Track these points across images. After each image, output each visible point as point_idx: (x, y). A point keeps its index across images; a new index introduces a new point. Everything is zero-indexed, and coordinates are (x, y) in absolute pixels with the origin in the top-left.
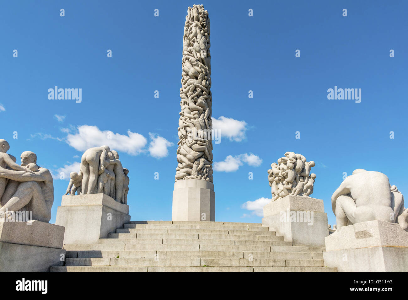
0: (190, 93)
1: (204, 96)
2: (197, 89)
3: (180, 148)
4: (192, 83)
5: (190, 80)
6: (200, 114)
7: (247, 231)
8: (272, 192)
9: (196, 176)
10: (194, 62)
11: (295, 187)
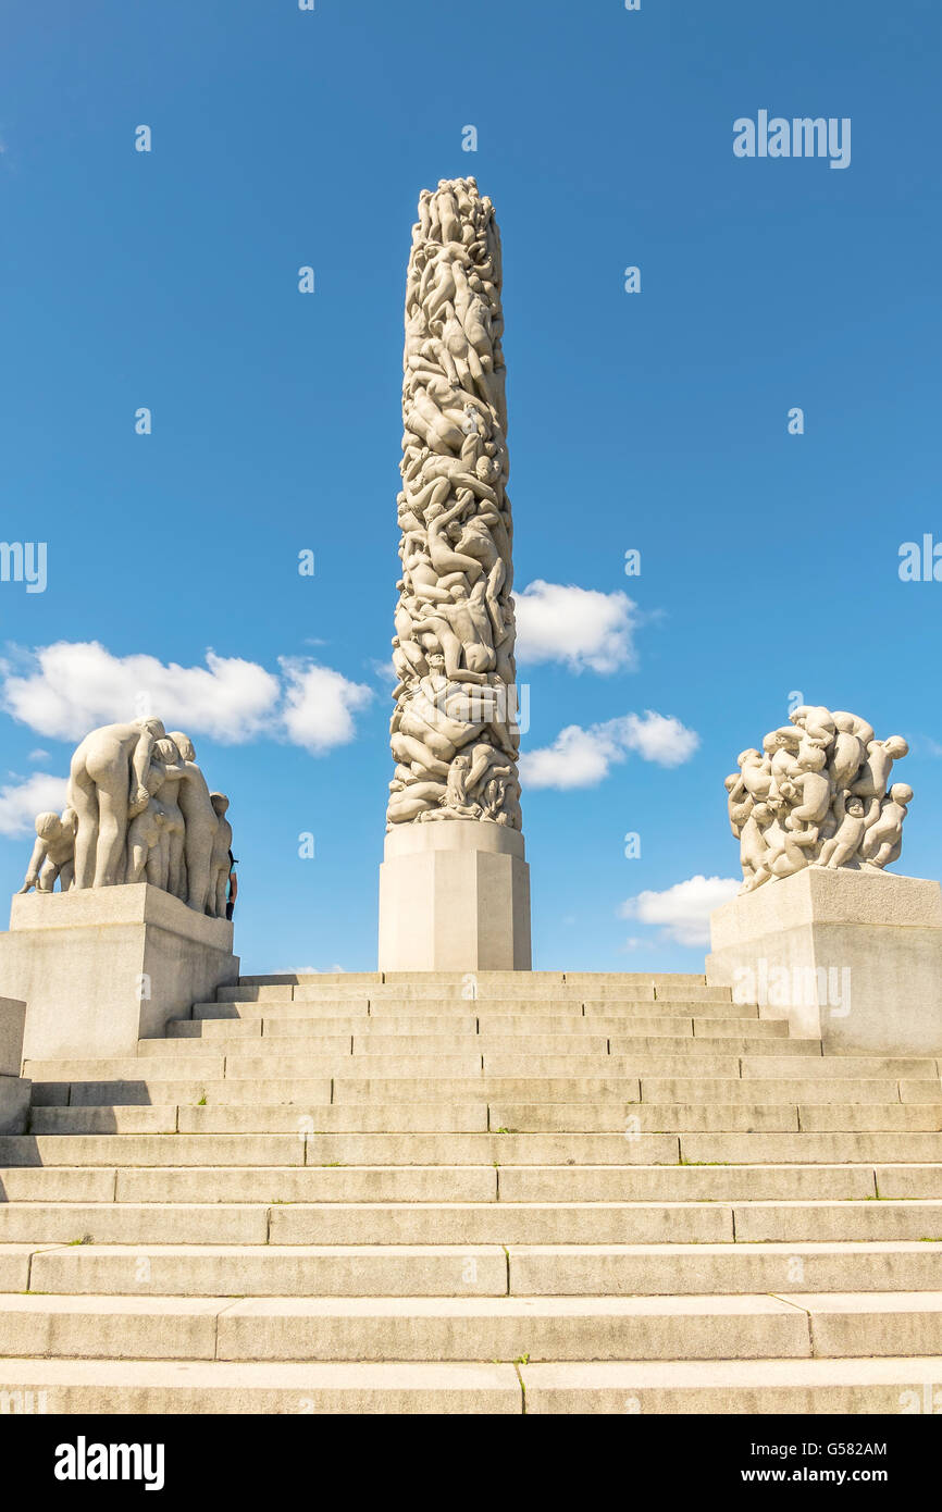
0: (433, 507)
1: (484, 517)
2: (459, 491)
3: (402, 710)
4: (438, 471)
5: (431, 460)
6: (469, 582)
7: (652, 1004)
8: (743, 858)
9: (459, 808)
10: (446, 394)
11: (832, 837)
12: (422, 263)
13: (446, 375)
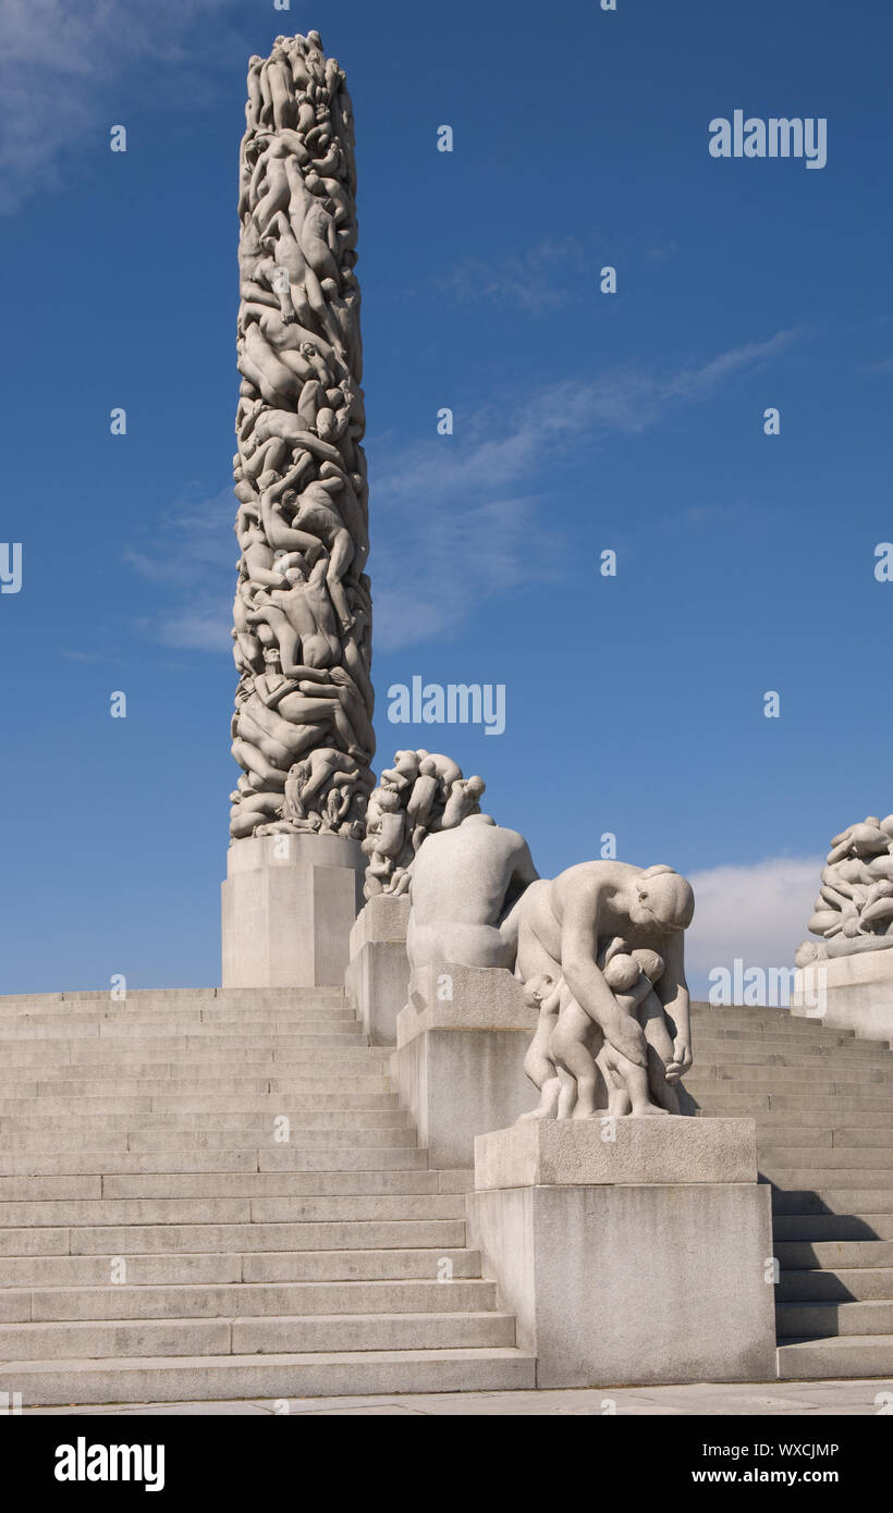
0: (267, 474)
1: (325, 483)
2: (296, 453)
3: (238, 714)
4: (272, 430)
5: (263, 415)
10: (280, 331)
12: (253, 156)
13: (279, 308)
